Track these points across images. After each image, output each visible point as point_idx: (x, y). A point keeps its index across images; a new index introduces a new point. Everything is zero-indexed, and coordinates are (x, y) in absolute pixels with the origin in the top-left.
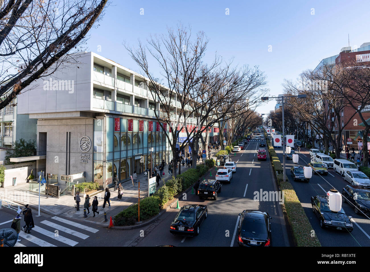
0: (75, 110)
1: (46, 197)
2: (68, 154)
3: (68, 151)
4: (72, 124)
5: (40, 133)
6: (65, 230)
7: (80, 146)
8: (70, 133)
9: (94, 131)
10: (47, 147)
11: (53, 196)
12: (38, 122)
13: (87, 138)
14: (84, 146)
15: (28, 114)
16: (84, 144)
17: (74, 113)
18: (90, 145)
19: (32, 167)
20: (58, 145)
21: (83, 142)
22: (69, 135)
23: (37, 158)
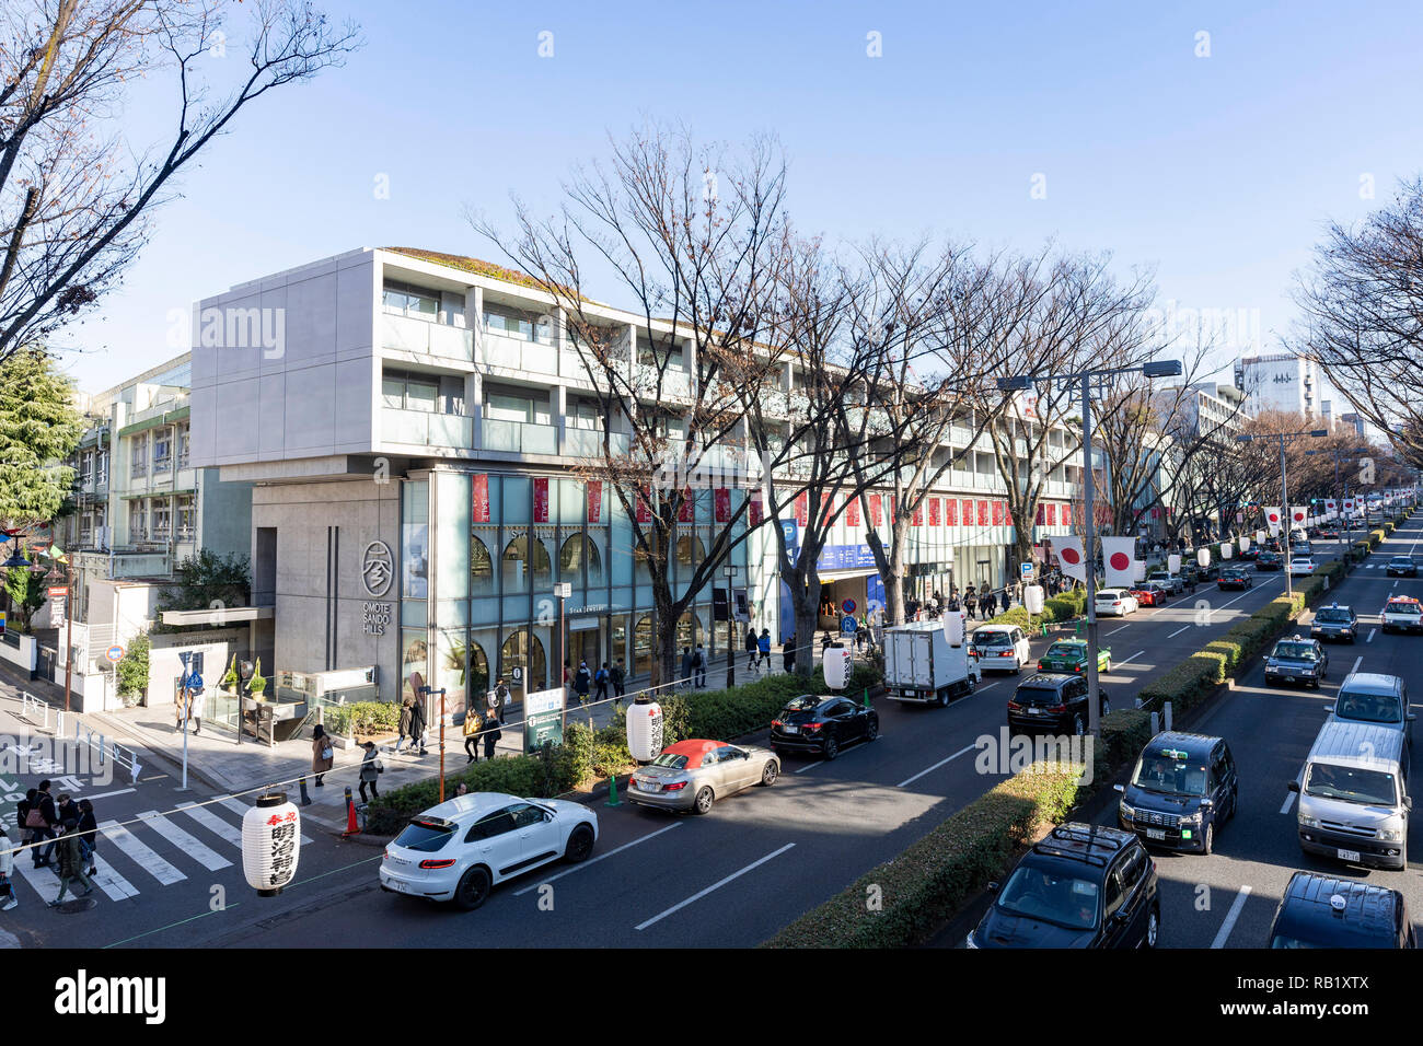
0: (330, 452)
1: (237, 741)
2: (333, 601)
3: (332, 595)
4: (344, 497)
5: (259, 529)
6: (226, 830)
7: (365, 574)
8: (337, 528)
9: (402, 522)
10: (278, 576)
11: (260, 738)
12: (255, 491)
13: (384, 549)
14: (375, 576)
15: (217, 467)
16: (375, 570)
17: (331, 462)
18: (391, 574)
19: (236, 647)
20: (306, 572)
21: (373, 561)
22: (334, 534)
23: (250, 614)
